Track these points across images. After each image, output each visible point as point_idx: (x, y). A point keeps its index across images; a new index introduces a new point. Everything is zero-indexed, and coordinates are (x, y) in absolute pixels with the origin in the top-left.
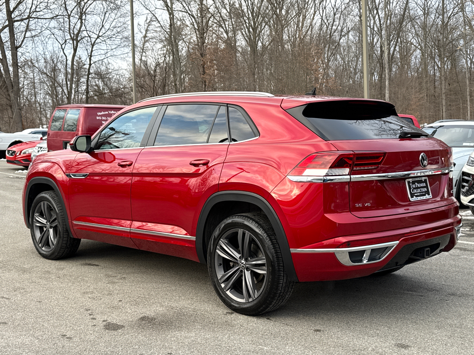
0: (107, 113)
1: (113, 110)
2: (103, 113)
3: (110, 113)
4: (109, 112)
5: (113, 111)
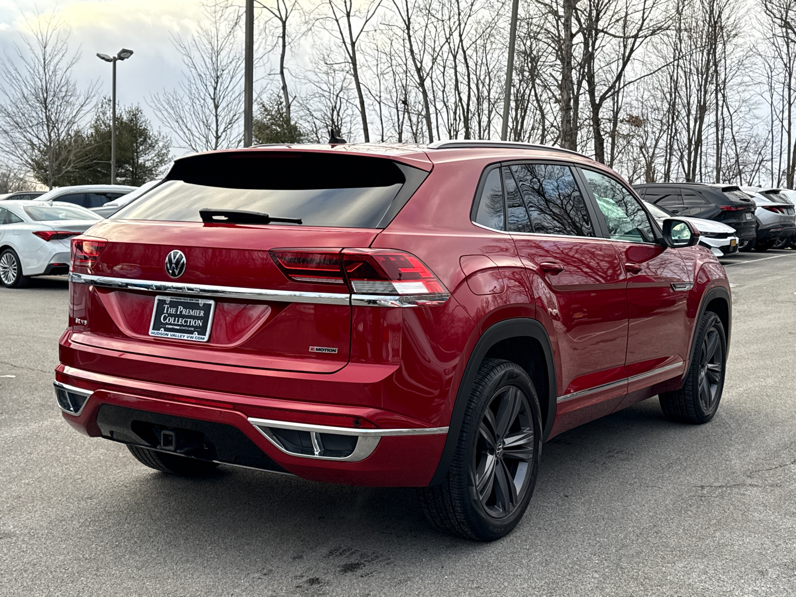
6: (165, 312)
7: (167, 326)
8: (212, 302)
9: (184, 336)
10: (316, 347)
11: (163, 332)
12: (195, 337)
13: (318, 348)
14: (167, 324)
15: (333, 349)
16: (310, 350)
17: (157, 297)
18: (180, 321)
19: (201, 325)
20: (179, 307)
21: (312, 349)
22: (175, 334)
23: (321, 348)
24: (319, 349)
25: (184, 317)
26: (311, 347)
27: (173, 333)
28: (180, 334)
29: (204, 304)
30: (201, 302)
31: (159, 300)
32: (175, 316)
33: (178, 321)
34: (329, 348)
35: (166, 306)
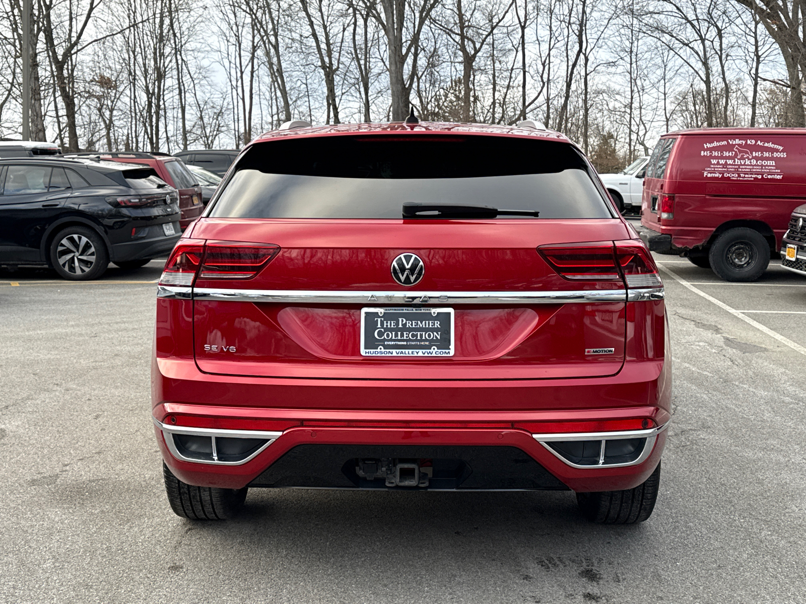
0: (725, 143)
1: (737, 138)
2: (715, 144)
3: (731, 143)
4: (728, 142)
5: (737, 140)
6: (379, 326)
7: (386, 343)
8: (451, 310)
9: (417, 353)
10: (592, 350)
11: (383, 350)
12: (435, 352)
13: (595, 350)
14: (385, 340)
15: (609, 349)
16: (586, 354)
17: (364, 310)
18: (405, 335)
19: (439, 337)
20: (400, 319)
21: (588, 352)
22: (403, 351)
23: (597, 349)
24: (596, 352)
25: (410, 330)
26: (586, 350)
27: (400, 350)
28: (410, 351)
29: (438, 313)
30: (435, 311)
31: (366, 313)
32: (396, 330)
33: (402, 335)
34: (606, 349)
35: (379, 319)
